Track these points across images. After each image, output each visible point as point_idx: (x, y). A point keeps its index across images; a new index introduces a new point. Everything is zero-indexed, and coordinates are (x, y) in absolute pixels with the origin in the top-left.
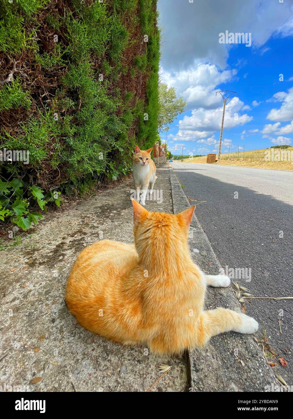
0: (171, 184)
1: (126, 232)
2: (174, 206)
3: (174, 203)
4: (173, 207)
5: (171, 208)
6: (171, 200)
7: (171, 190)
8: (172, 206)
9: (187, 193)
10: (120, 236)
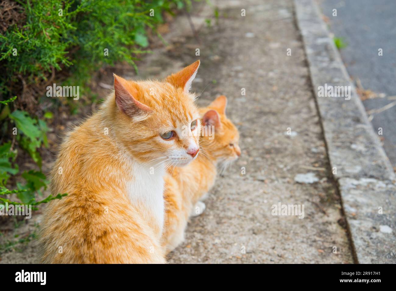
0: (300, 38)
1: (229, 199)
2: (325, 124)
3: (322, 112)
4: (322, 127)
5: (317, 129)
6: (312, 104)
7: (306, 64)
8: (320, 123)
9: (355, 67)
10: (221, 208)
